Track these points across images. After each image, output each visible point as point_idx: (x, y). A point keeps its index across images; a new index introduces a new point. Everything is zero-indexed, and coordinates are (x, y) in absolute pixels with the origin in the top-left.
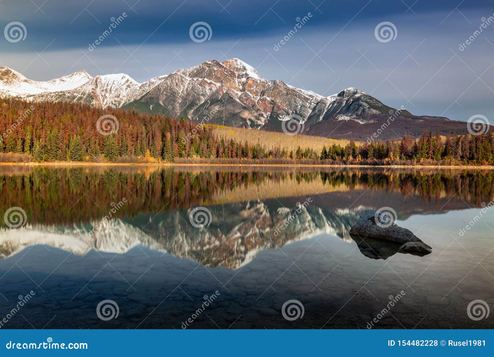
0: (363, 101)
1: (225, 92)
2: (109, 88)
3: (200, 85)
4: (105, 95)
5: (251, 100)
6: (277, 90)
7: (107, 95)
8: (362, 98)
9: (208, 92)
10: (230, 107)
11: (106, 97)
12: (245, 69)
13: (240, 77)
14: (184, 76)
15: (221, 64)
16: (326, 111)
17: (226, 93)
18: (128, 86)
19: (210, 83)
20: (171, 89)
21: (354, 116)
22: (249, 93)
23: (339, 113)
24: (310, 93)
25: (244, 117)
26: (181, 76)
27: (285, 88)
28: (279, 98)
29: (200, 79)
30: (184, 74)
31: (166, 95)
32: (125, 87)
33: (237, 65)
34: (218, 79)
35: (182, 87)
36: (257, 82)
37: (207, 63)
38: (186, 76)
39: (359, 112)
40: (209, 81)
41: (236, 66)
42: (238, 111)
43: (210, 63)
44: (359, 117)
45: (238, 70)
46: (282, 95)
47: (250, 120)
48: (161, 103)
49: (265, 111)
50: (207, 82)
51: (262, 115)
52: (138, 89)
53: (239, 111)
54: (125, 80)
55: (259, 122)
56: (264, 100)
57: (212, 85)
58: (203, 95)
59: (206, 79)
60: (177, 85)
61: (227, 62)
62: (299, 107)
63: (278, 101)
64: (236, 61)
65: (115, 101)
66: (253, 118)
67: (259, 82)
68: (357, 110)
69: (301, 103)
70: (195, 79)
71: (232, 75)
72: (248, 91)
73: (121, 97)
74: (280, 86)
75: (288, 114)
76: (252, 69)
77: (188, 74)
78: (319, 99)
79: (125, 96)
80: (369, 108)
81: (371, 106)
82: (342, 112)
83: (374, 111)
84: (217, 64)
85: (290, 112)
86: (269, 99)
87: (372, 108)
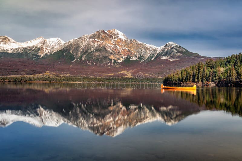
0: (174, 49)
1: (103, 45)
2: (50, 45)
3: (93, 42)
4: (47, 48)
5: (118, 50)
6: (132, 44)
7: (48, 48)
8: (175, 47)
9: (96, 46)
10: (104, 53)
11: (47, 49)
12: (118, 34)
13: (115, 38)
14: (86, 38)
15: (106, 32)
16: (156, 55)
17: (104, 46)
18: (59, 44)
19: (98, 41)
20: (77, 45)
21: (169, 57)
22: (117, 46)
23: (162, 56)
24: (150, 46)
25: (111, 58)
26: (84, 38)
27: (137, 43)
28: (132, 48)
29: (94, 39)
30: (86, 37)
31: (74, 47)
32: (57, 44)
33: (115, 32)
34: (102, 39)
35: (84, 43)
36: (122, 41)
37: (98, 32)
38: (87, 38)
39: (172, 55)
40: (97, 40)
41: (114, 33)
42: (107, 55)
43: (100, 31)
44: (171, 57)
45: (115, 35)
46: (135, 47)
47: (114, 60)
48: (71, 52)
49: (124, 55)
50: (96, 41)
51: (122, 57)
52: (63, 45)
53: (108, 55)
54: (58, 41)
55: (119, 61)
56: (125, 49)
57: (99, 42)
58: (93, 47)
59: (96, 39)
60: (81, 42)
61: (109, 31)
62: (143, 53)
63: (132, 50)
64: (114, 30)
65: (50, 51)
66: (115, 59)
67: (123, 40)
68: (171, 54)
69: (144, 51)
70: (91, 40)
71: (112, 37)
72: (117, 45)
73: (54, 49)
74: (134, 42)
75: (136, 57)
76: (122, 34)
77: (89, 37)
78: (154, 48)
79: (56, 48)
80: (177, 52)
81: (178, 51)
82: (164, 55)
83: (179, 54)
84: (104, 32)
85: (138, 55)
86: (127, 49)
87: (178, 52)
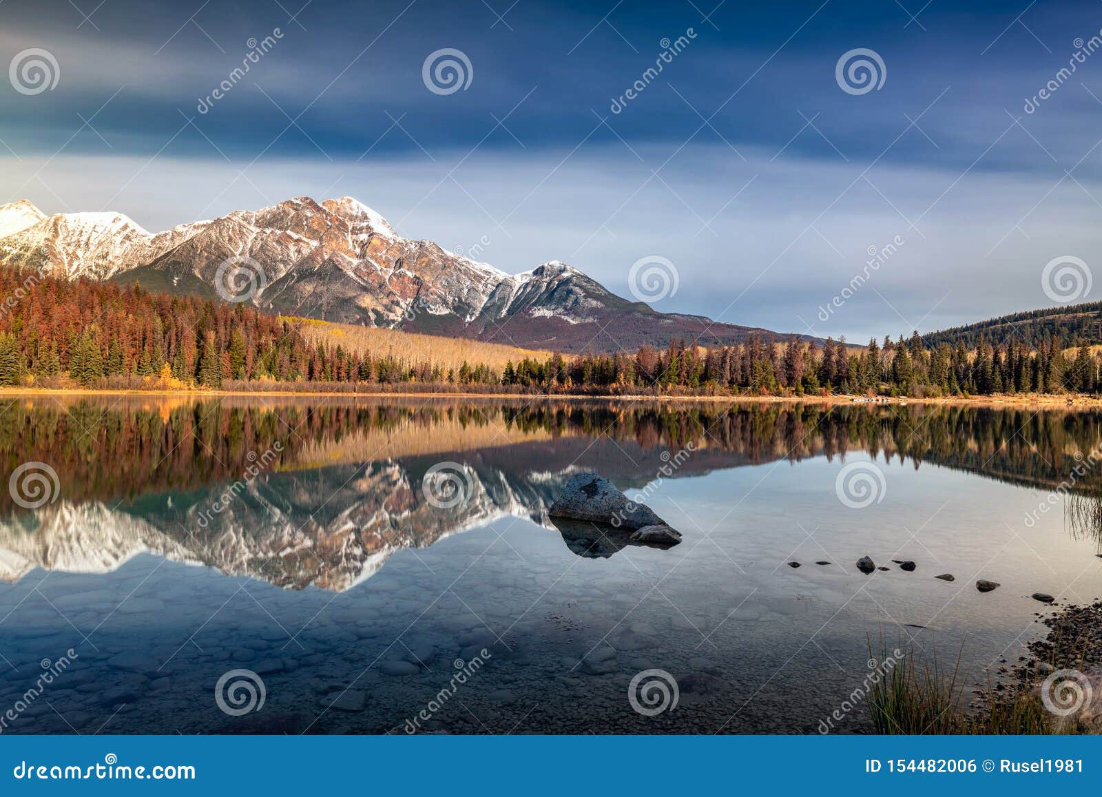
0: (575, 285)
1: (326, 257)
2: (84, 238)
3: (278, 242)
4: (74, 253)
5: (378, 275)
6: (426, 260)
7: (80, 253)
8: (574, 280)
9: (294, 257)
10: (336, 287)
11: (77, 257)
12: (365, 217)
13: (355, 231)
14: (245, 223)
15: (320, 205)
16: (512, 299)
17: (330, 259)
18: (127, 238)
19: (298, 241)
20: (218, 247)
21: (561, 310)
22: (373, 262)
23: (535, 304)
24: (487, 267)
25: (364, 305)
26: (240, 225)
27: (441, 257)
28: (429, 273)
29: (278, 232)
30: (245, 219)
31: (207, 258)
32: (119, 239)
33: (351, 209)
34: (314, 233)
35: (241, 244)
36: (388, 243)
37: (292, 203)
38: (249, 223)
39: (569, 304)
40: (295, 236)
41: (349, 211)
42: (351, 294)
43: (299, 202)
44: (568, 311)
45: (352, 218)
46: (436, 268)
47: (374, 311)
48: (197, 273)
49: (404, 297)
50: (292, 238)
51: (398, 304)
52: (148, 243)
53: (354, 294)
54: (120, 225)
55: (392, 316)
56: (402, 276)
57: (301, 244)
58: (282, 261)
59: (289, 232)
60: (230, 239)
61: (331, 202)
62: (466, 290)
63: (427, 278)
64: (349, 201)
65: (97, 265)
66: (380, 309)
67: (392, 242)
68: (565, 300)
69: (468, 283)
70: (268, 231)
71: (342, 226)
72: (372, 257)
73: (110, 257)
74: (431, 253)
75: (445, 302)
76: (380, 217)
77: (253, 220)
78: (501, 279)
79: (119, 257)
80: (585, 297)
81: (589, 295)
82: (540, 303)
83: (594, 303)
84: (312, 204)
85: (450, 299)
86: (410, 274)
87: (591, 297)
